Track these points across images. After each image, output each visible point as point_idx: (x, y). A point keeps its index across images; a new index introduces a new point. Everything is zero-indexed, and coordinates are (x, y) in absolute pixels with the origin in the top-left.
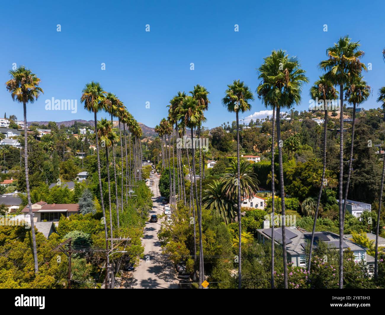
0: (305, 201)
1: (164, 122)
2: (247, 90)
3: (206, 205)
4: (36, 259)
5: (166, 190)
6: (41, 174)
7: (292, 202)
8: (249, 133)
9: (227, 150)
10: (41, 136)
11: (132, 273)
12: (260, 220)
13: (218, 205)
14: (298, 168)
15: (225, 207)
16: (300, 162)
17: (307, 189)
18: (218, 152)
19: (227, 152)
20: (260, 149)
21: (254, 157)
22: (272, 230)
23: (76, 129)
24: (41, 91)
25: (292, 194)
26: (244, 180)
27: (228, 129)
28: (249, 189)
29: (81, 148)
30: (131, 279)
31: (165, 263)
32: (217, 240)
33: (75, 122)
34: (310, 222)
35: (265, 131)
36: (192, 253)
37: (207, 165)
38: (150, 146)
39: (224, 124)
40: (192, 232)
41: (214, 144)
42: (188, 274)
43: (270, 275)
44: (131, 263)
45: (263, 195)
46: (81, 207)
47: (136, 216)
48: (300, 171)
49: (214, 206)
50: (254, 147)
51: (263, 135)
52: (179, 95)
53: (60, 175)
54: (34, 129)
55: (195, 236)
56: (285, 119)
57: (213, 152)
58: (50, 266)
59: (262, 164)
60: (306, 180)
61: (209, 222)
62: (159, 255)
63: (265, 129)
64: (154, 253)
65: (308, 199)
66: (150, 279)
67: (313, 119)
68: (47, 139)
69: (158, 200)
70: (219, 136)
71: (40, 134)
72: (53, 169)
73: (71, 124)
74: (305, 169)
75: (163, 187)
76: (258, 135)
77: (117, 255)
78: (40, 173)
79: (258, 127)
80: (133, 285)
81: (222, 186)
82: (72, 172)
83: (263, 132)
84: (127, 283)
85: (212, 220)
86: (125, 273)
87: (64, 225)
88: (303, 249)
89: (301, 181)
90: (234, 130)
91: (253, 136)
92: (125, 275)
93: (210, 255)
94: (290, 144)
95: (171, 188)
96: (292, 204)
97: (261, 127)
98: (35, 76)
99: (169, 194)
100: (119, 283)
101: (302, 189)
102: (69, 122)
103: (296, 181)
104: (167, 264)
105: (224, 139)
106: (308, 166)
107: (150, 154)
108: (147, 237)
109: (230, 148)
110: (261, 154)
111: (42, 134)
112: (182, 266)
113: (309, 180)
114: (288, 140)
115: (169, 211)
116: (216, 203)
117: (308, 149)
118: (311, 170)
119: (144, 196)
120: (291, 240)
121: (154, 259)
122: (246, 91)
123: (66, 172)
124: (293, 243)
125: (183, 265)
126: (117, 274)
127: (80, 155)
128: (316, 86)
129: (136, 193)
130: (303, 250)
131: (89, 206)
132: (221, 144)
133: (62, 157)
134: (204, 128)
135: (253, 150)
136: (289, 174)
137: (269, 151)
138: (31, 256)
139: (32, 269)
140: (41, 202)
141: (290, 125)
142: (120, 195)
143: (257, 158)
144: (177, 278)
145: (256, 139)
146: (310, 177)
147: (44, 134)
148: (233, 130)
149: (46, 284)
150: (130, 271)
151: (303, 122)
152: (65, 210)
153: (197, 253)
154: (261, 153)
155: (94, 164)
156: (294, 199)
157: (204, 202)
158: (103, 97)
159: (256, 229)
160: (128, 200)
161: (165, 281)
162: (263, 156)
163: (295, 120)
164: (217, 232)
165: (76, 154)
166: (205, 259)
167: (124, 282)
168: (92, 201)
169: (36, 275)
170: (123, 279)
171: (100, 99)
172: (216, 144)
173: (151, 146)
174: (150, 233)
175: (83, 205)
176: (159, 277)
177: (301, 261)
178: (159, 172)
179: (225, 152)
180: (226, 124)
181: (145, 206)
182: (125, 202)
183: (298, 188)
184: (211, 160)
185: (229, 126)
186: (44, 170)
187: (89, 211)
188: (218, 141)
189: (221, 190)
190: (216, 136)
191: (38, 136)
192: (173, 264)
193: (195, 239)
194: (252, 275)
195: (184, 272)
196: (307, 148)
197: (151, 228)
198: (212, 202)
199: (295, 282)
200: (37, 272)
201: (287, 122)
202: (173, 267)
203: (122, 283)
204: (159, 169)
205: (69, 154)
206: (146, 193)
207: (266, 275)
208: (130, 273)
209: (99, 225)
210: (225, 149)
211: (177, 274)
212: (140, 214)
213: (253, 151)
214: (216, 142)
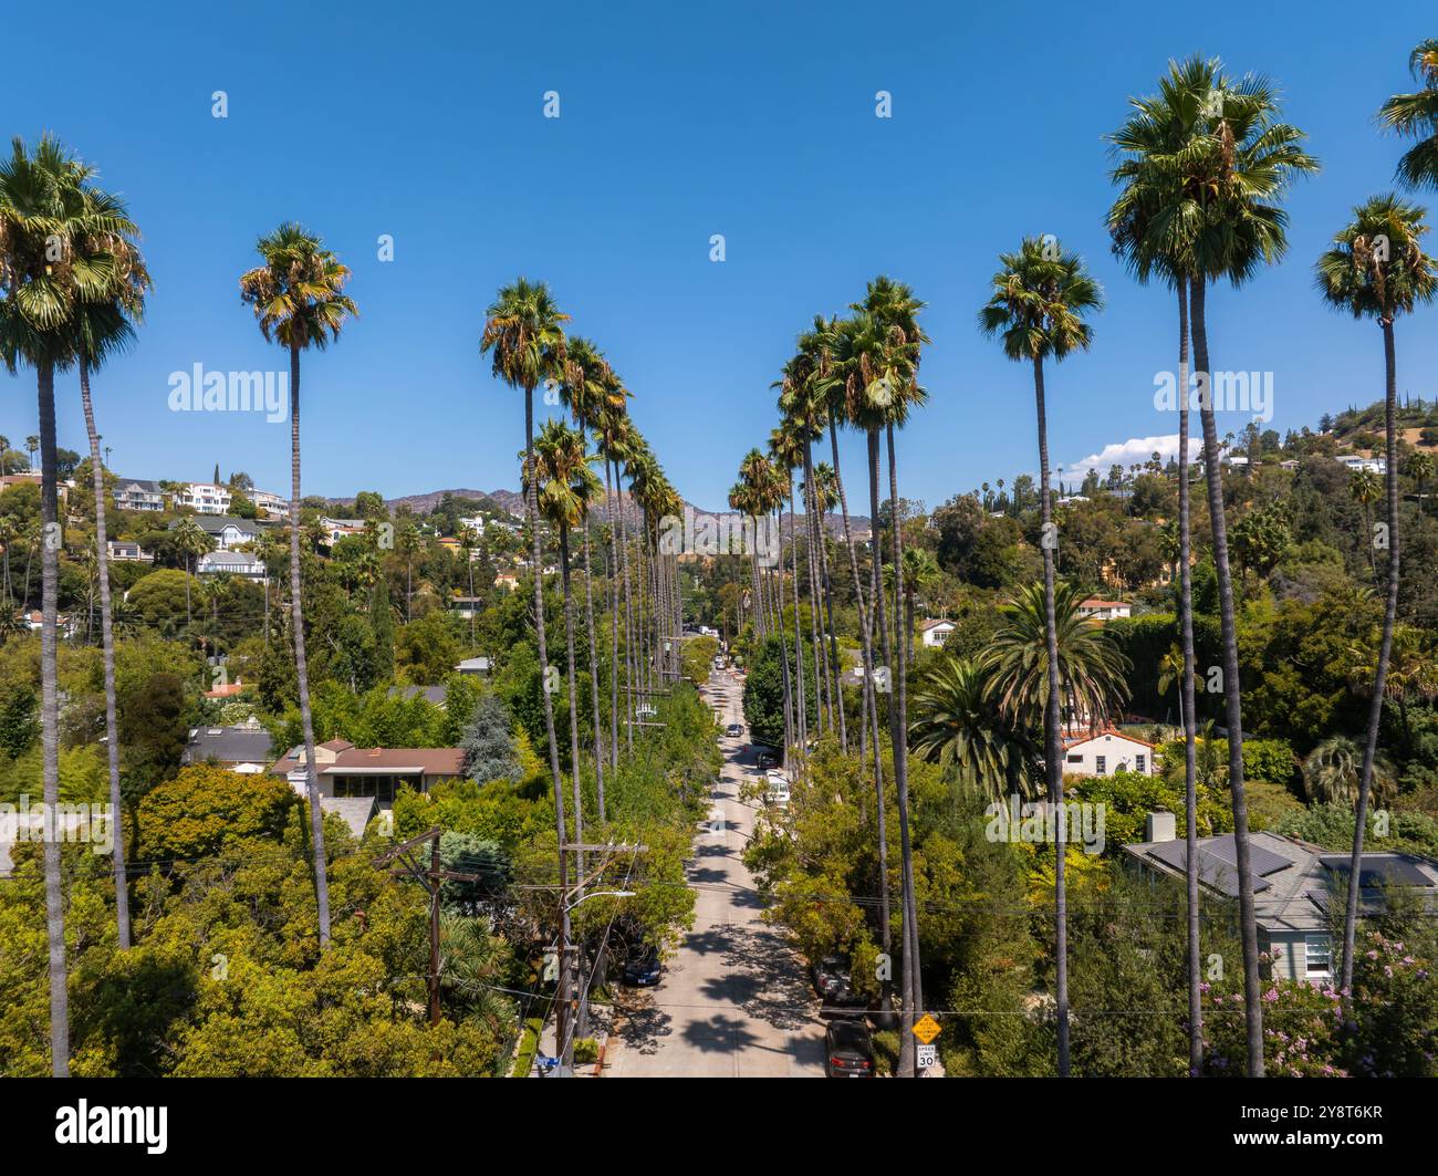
0: (1320, 751)
1: (754, 463)
2: (1076, 274)
3: (923, 750)
4: (323, 897)
5: (772, 718)
6: (335, 659)
7: (1265, 755)
8: (1084, 516)
9: (998, 581)
10: (330, 542)
11: (652, 993)
12: (1138, 810)
13: (971, 751)
14: (1286, 621)
15: (997, 757)
16: (1289, 601)
17: (1324, 705)
18: (963, 589)
19: (997, 588)
20: (1131, 577)
21: (1106, 605)
22: (1189, 848)
23: (449, 519)
24: (350, 308)
25: (1262, 726)
26: (1068, 655)
27: (1002, 504)
28: (1089, 688)
29: (466, 583)
30: (648, 1014)
31: (772, 966)
32: (967, 874)
33: (447, 494)
34: (1342, 825)
35: (1146, 507)
36: (874, 919)
37: (920, 636)
38: (708, 575)
39: (985, 487)
40: (873, 843)
41: (948, 560)
42: (856, 1004)
43: (1184, 1001)
44: (646, 944)
45: (1146, 734)
46: (471, 757)
47: (664, 793)
48: (1293, 634)
49: (955, 754)
50: (1105, 568)
51: (1138, 524)
52: (819, 326)
53: (396, 666)
54: (310, 517)
55: (884, 855)
56: (1226, 461)
57: (946, 590)
58: (367, 924)
59: (1139, 621)
60: (1320, 672)
61: (938, 809)
62: (748, 937)
63: (1144, 500)
64: (729, 929)
65: (1333, 745)
66: (718, 1019)
67: (1340, 459)
68: (349, 550)
69: (743, 756)
70: (966, 529)
71: (329, 536)
72: (374, 640)
73: (432, 504)
74: (1316, 627)
75: (758, 708)
76: (1120, 525)
77: (597, 915)
78: (330, 656)
79: (1117, 494)
80: (655, 1034)
81: (983, 677)
82: (436, 657)
83: (1137, 510)
84: (633, 1024)
85: (949, 801)
86: (626, 992)
87: (412, 817)
88: (1318, 912)
89: (1298, 675)
90: (1024, 511)
91: (1097, 524)
92: (626, 1000)
93: (942, 933)
94: (1252, 540)
95: (788, 707)
96: (1264, 764)
97: (1132, 494)
98: (331, 258)
99: (782, 732)
100: (604, 1024)
101: (1302, 704)
102: (427, 497)
103: (1276, 670)
104: (780, 970)
105: (984, 541)
106: (1325, 615)
107: (708, 604)
108: (705, 876)
109: (1009, 572)
110: (1133, 595)
111: (336, 535)
112: (834, 974)
113: (1332, 668)
114: (1241, 526)
115: (782, 789)
116: (961, 743)
117: (1323, 557)
118: (1342, 629)
119: (691, 731)
120: (1266, 879)
121: (731, 950)
122: (1070, 277)
123: (417, 656)
124: (1273, 890)
125: (839, 973)
126: (598, 994)
127: (465, 606)
128: (1344, 248)
129: (660, 716)
130: (1318, 917)
131: (499, 756)
132: (974, 560)
133: (404, 611)
134: (908, 505)
135: (1101, 579)
136: (1248, 650)
137: (1165, 583)
138: (306, 886)
139: (309, 932)
140: (336, 741)
141: (1246, 482)
142: (605, 723)
143: (1118, 609)
144: (816, 1018)
145: (1113, 537)
146: (1336, 658)
147: (341, 533)
148: (1020, 510)
149: (356, 980)
150: (642, 986)
151: (1300, 470)
152: (417, 770)
153: (891, 921)
154: (1132, 589)
155: (511, 618)
156: (1272, 746)
157: (914, 740)
158: (554, 330)
159: (1122, 842)
160: (633, 738)
161: (774, 1026)
162: (1140, 603)
163: (1267, 463)
164: (969, 846)
165: (450, 604)
166: (925, 946)
167: (623, 1022)
168: (509, 740)
169: (322, 950)
170: (620, 1011)
171: (545, 338)
172: (956, 561)
173: (713, 575)
174: (713, 864)
175: (477, 750)
176: (749, 1011)
177: (1309, 958)
178: (744, 664)
179: (990, 589)
180: (994, 487)
181: (695, 762)
182: (623, 748)
183: (1286, 700)
184: (937, 617)
185: (1003, 494)
186: (344, 644)
187: (498, 774)
188: (964, 547)
189: (979, 694)
190: (954, 530)
191: (320, 542)
192: (802, 969)
193: (885, 871)
194: (1110, 1000)
195: (842, 995)
196: (1317, 554)
197: (718, 846)
198: (946, 742)
199: (1291, 1029)
200: (325, 940)
201: (1234, 471)
202: (800, 978)
203: (615, 1024)
204: (743, 651)
205: (425, 600)
206: (697, 720)
207: (1168, 1003)
208: (643, 992)
209: (533, 816)
210: (991, 576)
211: (818, 1004)
212: (676, 791)
213: (1101, 582)
214: (955, 552)
